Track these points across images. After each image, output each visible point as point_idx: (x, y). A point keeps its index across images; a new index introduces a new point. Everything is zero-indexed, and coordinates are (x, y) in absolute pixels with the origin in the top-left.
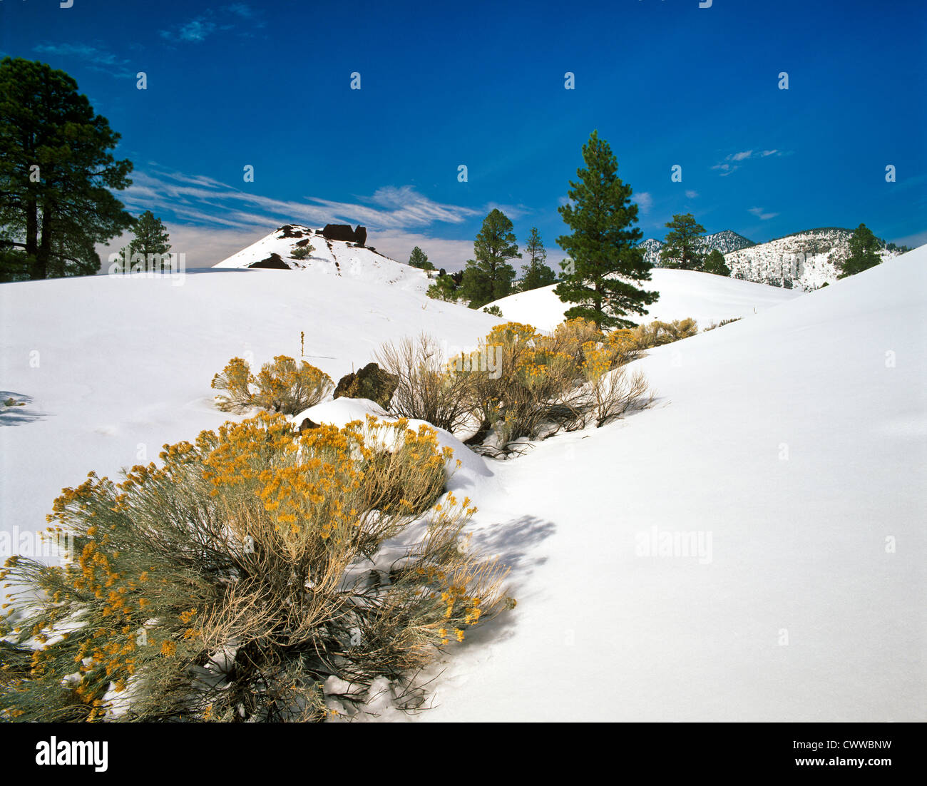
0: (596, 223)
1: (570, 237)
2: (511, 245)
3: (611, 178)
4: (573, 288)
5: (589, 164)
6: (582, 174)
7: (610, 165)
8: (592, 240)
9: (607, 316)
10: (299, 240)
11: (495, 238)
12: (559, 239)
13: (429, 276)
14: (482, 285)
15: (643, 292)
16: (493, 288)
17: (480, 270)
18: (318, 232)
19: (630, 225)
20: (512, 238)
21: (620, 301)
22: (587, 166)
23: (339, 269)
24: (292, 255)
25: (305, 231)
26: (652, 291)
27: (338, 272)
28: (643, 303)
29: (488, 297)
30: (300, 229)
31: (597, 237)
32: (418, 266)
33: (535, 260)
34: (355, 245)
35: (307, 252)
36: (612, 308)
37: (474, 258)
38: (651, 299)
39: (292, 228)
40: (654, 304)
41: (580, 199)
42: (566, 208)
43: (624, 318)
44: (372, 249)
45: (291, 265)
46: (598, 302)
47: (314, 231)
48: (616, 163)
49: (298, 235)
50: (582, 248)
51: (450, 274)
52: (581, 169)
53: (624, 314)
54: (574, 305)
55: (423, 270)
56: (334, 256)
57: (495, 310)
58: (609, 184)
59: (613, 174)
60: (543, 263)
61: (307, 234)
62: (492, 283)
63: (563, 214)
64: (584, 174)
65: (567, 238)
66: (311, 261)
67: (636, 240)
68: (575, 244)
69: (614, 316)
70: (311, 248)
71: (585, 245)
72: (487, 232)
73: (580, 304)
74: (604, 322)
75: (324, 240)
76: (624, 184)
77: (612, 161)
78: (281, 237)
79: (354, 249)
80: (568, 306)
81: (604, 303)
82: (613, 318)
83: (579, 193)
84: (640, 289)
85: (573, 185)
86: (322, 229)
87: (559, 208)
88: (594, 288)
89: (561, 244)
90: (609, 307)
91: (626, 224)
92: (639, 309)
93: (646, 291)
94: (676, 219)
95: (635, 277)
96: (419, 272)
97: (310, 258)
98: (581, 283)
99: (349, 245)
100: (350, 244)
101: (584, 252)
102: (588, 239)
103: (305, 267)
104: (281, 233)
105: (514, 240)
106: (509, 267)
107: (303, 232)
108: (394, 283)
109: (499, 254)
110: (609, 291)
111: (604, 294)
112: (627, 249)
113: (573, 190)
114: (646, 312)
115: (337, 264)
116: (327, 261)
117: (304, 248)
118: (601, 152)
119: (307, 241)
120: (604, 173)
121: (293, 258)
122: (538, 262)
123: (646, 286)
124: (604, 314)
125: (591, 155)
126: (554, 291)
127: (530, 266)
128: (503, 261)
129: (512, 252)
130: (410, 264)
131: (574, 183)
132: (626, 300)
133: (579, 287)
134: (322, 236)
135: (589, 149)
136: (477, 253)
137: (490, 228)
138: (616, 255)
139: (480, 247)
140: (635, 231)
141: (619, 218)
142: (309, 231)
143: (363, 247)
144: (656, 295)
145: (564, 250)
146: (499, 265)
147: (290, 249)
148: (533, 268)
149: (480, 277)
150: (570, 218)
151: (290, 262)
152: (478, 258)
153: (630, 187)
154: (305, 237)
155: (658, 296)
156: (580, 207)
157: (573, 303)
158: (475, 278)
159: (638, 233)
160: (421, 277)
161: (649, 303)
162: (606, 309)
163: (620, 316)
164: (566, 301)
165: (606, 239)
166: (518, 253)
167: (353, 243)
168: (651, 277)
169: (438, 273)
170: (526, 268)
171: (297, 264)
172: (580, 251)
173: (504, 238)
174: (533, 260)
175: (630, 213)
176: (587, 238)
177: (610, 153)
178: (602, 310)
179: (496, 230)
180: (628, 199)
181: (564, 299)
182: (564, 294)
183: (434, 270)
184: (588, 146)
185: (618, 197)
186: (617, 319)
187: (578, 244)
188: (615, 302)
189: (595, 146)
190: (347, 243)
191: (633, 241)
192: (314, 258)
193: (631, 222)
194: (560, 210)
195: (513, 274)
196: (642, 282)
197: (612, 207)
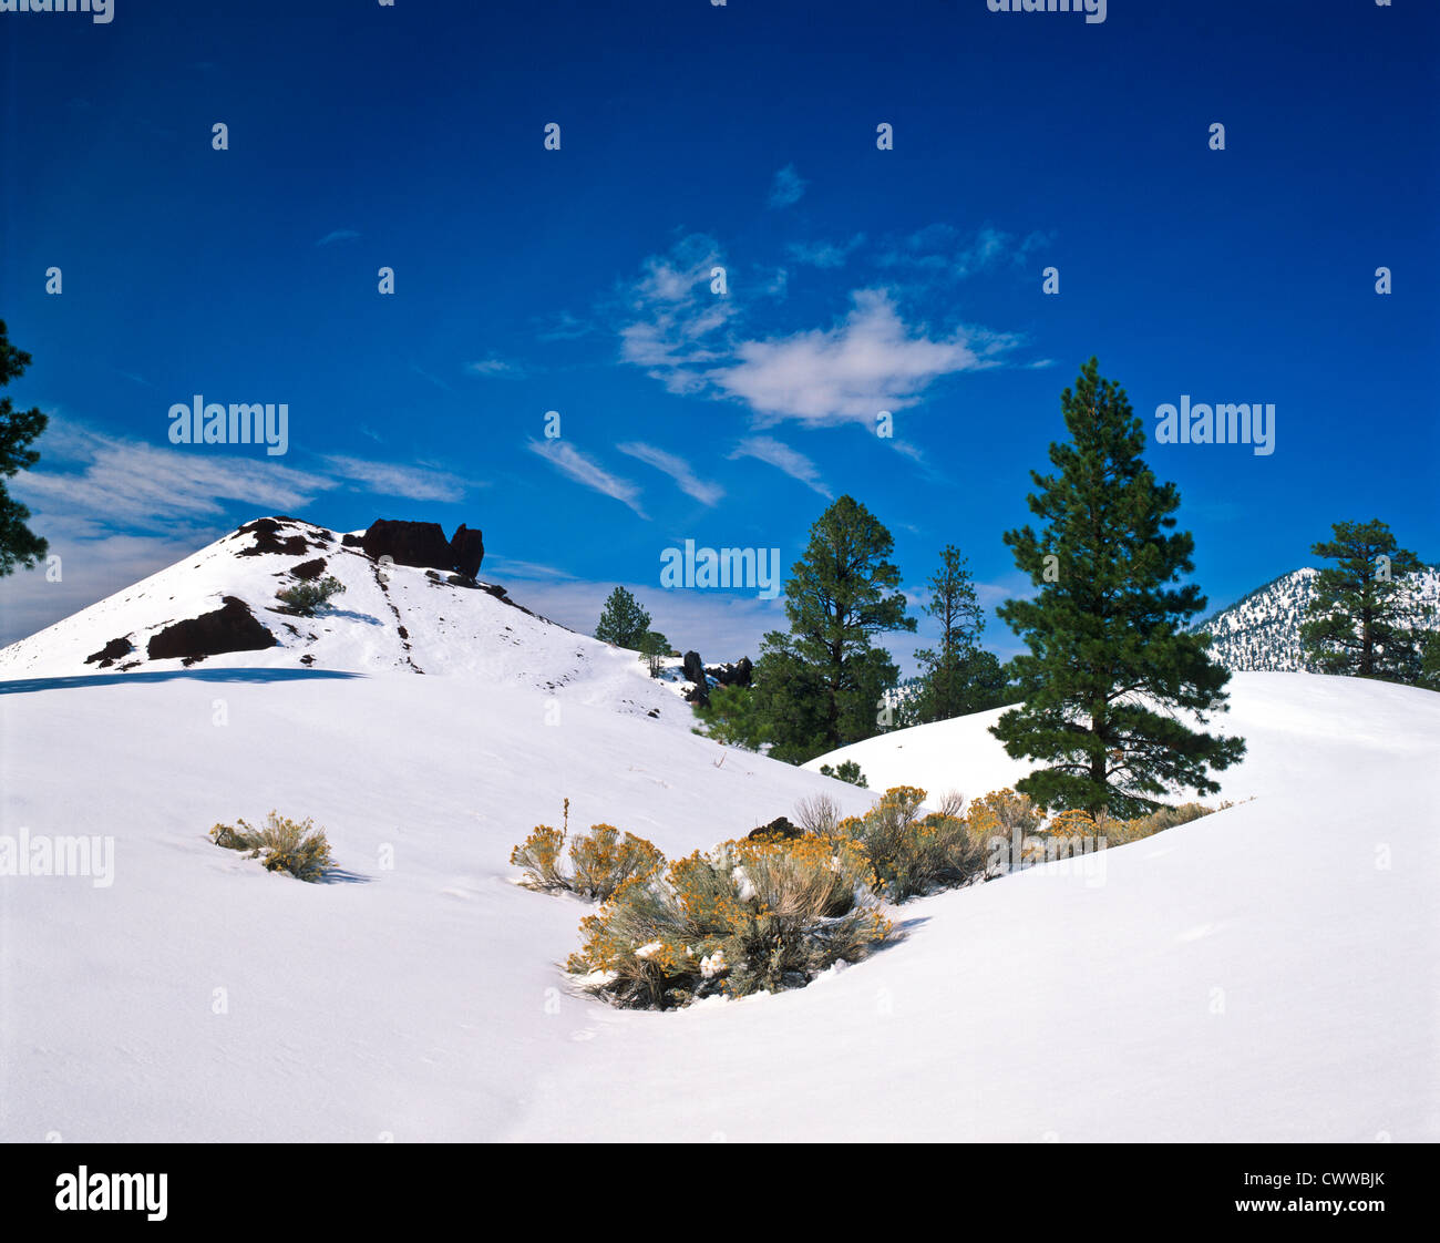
0: (1093, 574)
1: (1031, 603)
2: (886, 594)
3: (1130, 467)
4: (1040, 725)
5: (1077, 434)
6: (1061, 456)
7: (1126, 438)
8: (1083, 614)
9: (1118, 794)
10: (297, 561)
11: (843, 574)
12: (1005, 608)
13: (656, 672)
14: (806, 703)
15: (1206, 737)
16: (834, 712)
17: (800, 660)
18: (349, 541)
19: (1176, 579)
20: (889, 574)
21: (1155, 759)
22: (1072, 438)
23: (408, 647)
24: (280, 603)
25: (313, 535)
26: (1228, 736)
27: (404, 655)
28: (1205, 763)
29: (820, 737)
30: (301, 530)
31: (1098, 606)
32: (624, 641)
33: (953, 635)
34: (452, 581)
35: (321, 597)
36: (1135, 774)
37: (785, 626)
38: (1225, 754)
39: (279, 528)
40: (1232, 767)
41: (1056, 515)
42: (1022, 536)
43: (1161, 799)
44: (498, 592)
45: (279, 633)
46: (1098, 760)
47: (339, 537)
48: (1141, 435)
49: (296, 546)
50: (1060, 631)
51: (714, 666)
52: (1059, 445)
53: (1159, 790)
54: (1042, 765)
55: (639, 654)
56: (395, 610)
57: (849, 773)
58: (1124, 482)
59: (1134, 459)
60: (975, 644)
61: (321, 546)
62: (832, 698)
63: (1015, 547)
64: (1066, 457)
65: (1023, 605)
66: (331, 620)
67: (1188, 615)
68: (1041, 620)
69: (1135, 793)
70: (333, 586)
71: (1066, 626)
72: (821, 555)
73: (1056, 763)
74: (1111, 808)
75: (365, 563)
76: (1159, 483)
77: (1131, 430)
78: (248, 552)
79: (448, 590)
80: (1026, 767)
81: (1115, 762)
82: (1134, 800)
83: (1053, 502)
84: (1198, 729)
85: (1039, 481)
86: (361, 533)
87: (1007, 535)
88: (1089, 726)
89: (1009, 620)
90: (1127, 773)
91: (1164, 577)
92: (1197, 777)
93: (1214, 736)
94: (1342, 532)
95: (1186, 702)
96: (625, 659)
97: (330, 613)
98: (1058, 714)
99: (435, 580)
100: (437, 576)
101: (1065, 642)
102: (1074, 612)
103: (314, 638)
104: (250, 540)
105: (896, 581)
106: (881, 655)
107: (308, 538)
108: (558, 689)
109: (851, 619)
110: (1127, 734)
111: (1115, 741)
112: (1166, 637)
113: (1039, 492)
114: (1215, 787)
115: (403, 632)
116: (374, 622)
117: (311, 584)
118: (1105, 407)
119: (319, 566)
120: (1113, 454)
121: (281, 610)
122: (962, 642)
123: (1216, 725)
124: (1113, 788)
125: (1082, 414)
126: (992, 730)
127: (939, 651)
128: (863, 638)
129: (889, 615)
130: (601, 635)
131: (1043, 476)
132: (1166, 756)
133: (1053, 723)
134: (361, 550)
135: (1077, 401)
136: (794, 614)
137: (831, 545)
138: (1138, 649)
139: (803, 598)
140: (1190, 592)
141: (1146, 563)
142: (326, 536)
143: (473, 585)
144: (1237, 746)
145: (1018, 633)
146: (852, 650)
147: (274, 586)
148: (949, 657)
149: (799, 678)
150: (1030, 561)
151: (275, 623)
152: (796, 629)
153: (1176, 490)
154: (313, 554)
155: (1242, 749)
156: (1054, 534)
157: (1037, 760)
158: (786, 681)
159: (1196, 598)
160: (632, 673)
161: (1220, 765)
162: (1118, 777)
163: (1150, 796)
164: (1021, 756)
165: (1118, 611)
166: (906, 617)
167: (446, 574)
168: (1227, 701)
169: (680, 662)
170: (926, 655)
171: (293, 629)
172: (1054, 639)
173: (867, 575)
174: (947, 636)
175: (1173, 552)
176: (1070, 607)
177: (1128, 411)
178: (1108, 779)
179: (846, 552)
180: (1170, 516)
181: (1015, 751)
182: (1014, 737)
183: (669, 652)
184: (1075, 394)
185: (1142, 516)
186: (1144, 801)
187: (1049, 620)
188: (1139, 761)
189: (1092, 394)
190: (428, 573)
191: (1182, 615)
192: (339, 614)
193: (1177, 571)
194: (1008, 540)
195: (891, 675)
196: (1206, 713)
197: (1131, 535)
